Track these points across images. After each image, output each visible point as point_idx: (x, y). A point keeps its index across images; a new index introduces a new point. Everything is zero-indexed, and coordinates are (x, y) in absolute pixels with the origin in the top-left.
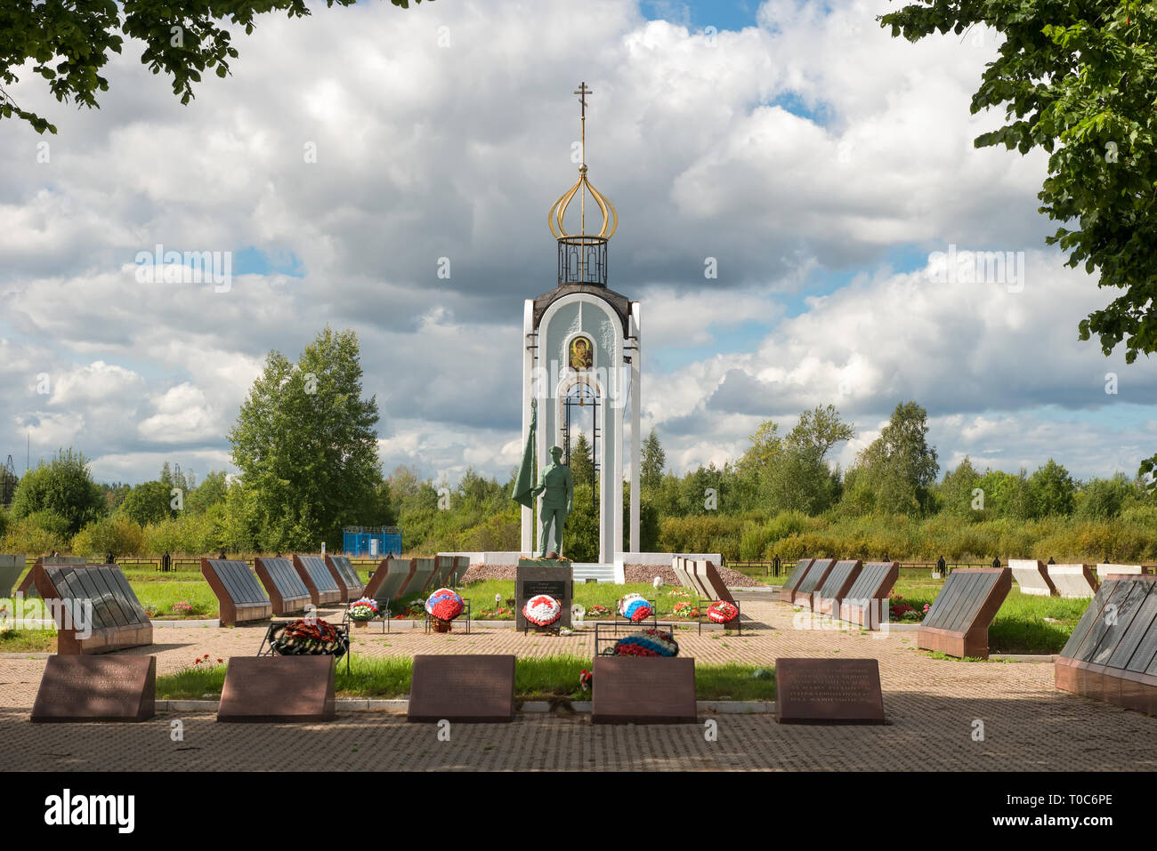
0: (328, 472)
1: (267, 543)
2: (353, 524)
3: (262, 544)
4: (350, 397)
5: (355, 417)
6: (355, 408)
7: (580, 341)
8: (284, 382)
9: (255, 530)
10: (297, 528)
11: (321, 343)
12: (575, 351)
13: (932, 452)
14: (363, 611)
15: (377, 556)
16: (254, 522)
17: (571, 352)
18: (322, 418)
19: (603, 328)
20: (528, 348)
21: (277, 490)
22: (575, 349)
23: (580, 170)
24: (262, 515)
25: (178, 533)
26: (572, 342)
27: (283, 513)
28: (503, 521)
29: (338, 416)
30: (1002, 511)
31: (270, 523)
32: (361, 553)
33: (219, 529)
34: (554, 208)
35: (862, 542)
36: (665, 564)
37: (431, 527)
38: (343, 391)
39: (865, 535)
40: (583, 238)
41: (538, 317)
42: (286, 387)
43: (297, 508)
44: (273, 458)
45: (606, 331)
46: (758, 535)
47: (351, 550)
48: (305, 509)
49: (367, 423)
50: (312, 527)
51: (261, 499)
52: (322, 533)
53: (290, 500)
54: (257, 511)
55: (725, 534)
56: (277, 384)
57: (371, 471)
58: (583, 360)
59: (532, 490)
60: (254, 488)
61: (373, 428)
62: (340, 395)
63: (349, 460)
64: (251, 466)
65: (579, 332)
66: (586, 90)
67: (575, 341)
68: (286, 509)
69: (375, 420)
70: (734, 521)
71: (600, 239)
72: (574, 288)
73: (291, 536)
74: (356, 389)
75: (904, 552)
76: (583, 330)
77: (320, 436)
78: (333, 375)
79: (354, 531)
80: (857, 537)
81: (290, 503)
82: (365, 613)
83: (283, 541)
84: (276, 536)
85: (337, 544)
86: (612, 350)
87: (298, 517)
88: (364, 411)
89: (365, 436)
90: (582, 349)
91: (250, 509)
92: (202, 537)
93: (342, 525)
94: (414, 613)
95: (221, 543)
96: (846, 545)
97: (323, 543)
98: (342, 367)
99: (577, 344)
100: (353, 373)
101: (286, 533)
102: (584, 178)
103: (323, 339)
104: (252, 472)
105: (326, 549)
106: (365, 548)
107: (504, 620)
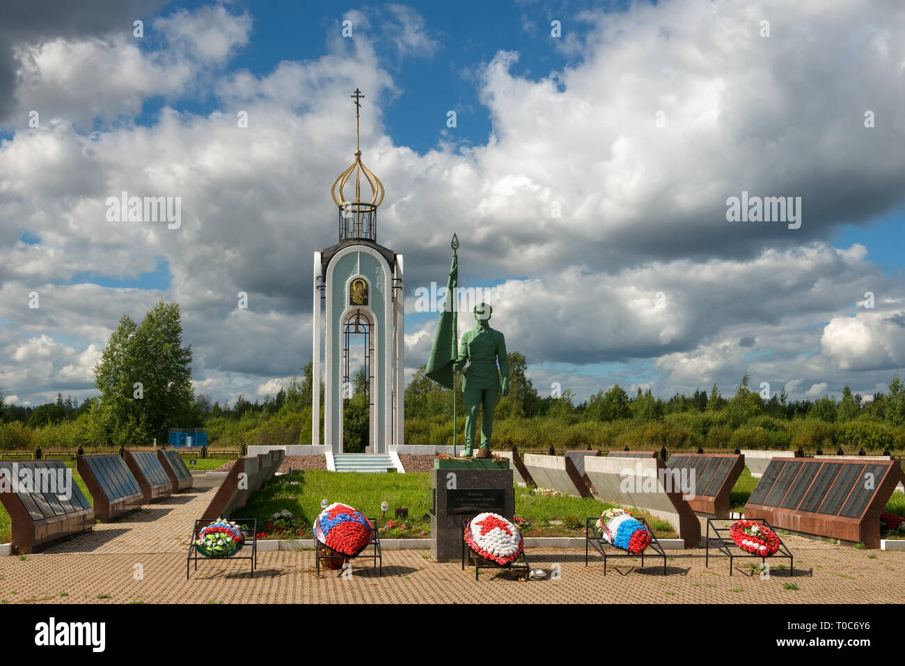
0: (159, 393)
1: (117, 440)
2: (175, 427)
3: (114, 441)
4: (174, 346)
5: (176, 358)
6: (177, 354)
7: (358, 282)
8: (131, 335)
9: (109, 431)
10: (138, 430)
11: (157, 310)
12: (354, 289)
13: (529, 382)
14: (220, 542)
15: (191, 448)
16: (109, 426)
17: (351, 290)
18: (155, 359)
19: (377, 272)
20: (317, 287)
21: (125, 405)
22: (354, 288)
23: (356, 155)
24: (114, 421)
25: (57, 434)
26: (352, 283)
27: (128, 420)
28: (275, 424)
29: (166, 357)
30: (586, 416)
31: (119, 427)
32: (180, 446)
33: (85, 430)
34: (336, 182)
35: (509, 437)
36: (429, 454)
37: (224, 429)
38: (169, 342)
39: (510, 432)
40: (359, 204)
41: (325, 264)
42: (132, 338)
43: (137, 416)
44: (123, 384)
45: (378, 274)
46: (441, 431)
47: (173, 444)
48: (143, 417)
49: (184, 362)
50: (147, 429)
51: (113, 411)
52: (154, 433)
53: (133, 411)
54: (111, 418)
55: (419, 432)
56: (126, 336)
57: (187, 393)
58: (361, 297)
59: (453, 362)
60: (110, 404)
61: (188, 365)
62: (167, 344)
63: (173, 386)
64: (107, 390)
65: (357, 275)
66: (359, 94)
67: (355, 282)
68: (131, 417)
69: (190, 361)
70: (424, 423)
71: (372, 206)
72: (352, 242)
73: (134, 435)
74: (177, 341)
75: (535, 443)
76: (360, 273)
77: (154, 371)
78: (163, 331)
79: (176, 432)
80: (505, 433)
81: (133, 413)
82: (224, 545)
83: (128, 438)
84: (123, 435)
85: (164, 441)
86: (384, 289)
87: (138, 423)
88: (183, 354)
89: (183, 370)
90: (360, 288)
91: (106, 417)
92: (73, 436)
93: (167, 428)
94: (280, 530)
95: (86, 440)
96: (498, 438)
97: (155, 439)
98: (169, 326)
99: (356, 284)
100: (177, 331)
101: (130, 433)
102: (359, 160)
103: (158, 308)
104: (109, 394)
105: (157, 443)
106: (183, 443)
107: (399, 537)
